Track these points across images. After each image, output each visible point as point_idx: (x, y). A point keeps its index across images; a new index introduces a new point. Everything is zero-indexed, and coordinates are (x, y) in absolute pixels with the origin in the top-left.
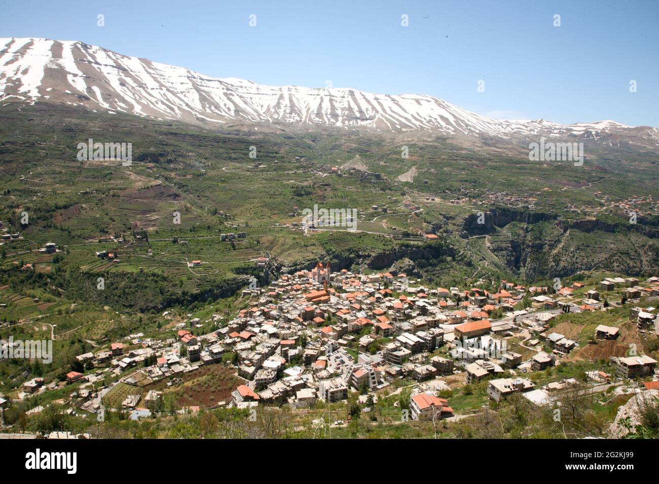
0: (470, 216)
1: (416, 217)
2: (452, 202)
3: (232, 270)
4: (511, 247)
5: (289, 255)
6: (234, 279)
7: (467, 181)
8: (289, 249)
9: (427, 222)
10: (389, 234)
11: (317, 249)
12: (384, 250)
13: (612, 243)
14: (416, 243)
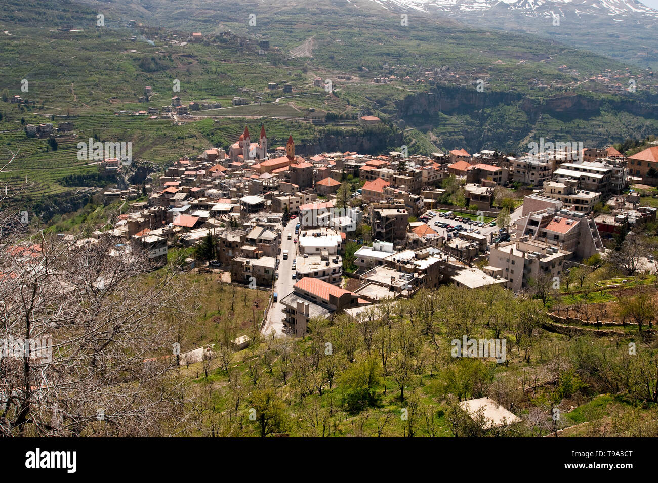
0: (406, 98)
1: (334, 98)
2: (377, 81)
3: (60, 182)
4: (466, 139)
5: (156, 153)
6: (68, 194)
7: (388, 54)
8: (154, 144)
9: (352, 105)
10: (306, 118)
11: (201, 142)
12: (302, 141)
13: (599, 126)
14: (349, 128)
